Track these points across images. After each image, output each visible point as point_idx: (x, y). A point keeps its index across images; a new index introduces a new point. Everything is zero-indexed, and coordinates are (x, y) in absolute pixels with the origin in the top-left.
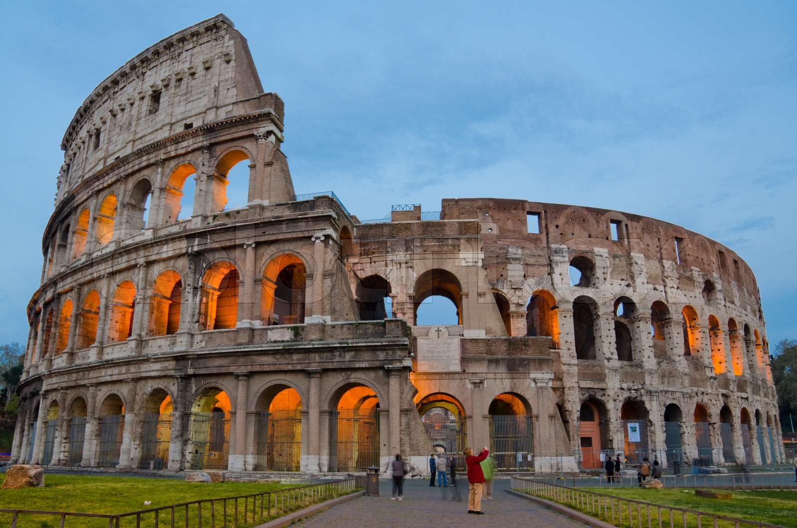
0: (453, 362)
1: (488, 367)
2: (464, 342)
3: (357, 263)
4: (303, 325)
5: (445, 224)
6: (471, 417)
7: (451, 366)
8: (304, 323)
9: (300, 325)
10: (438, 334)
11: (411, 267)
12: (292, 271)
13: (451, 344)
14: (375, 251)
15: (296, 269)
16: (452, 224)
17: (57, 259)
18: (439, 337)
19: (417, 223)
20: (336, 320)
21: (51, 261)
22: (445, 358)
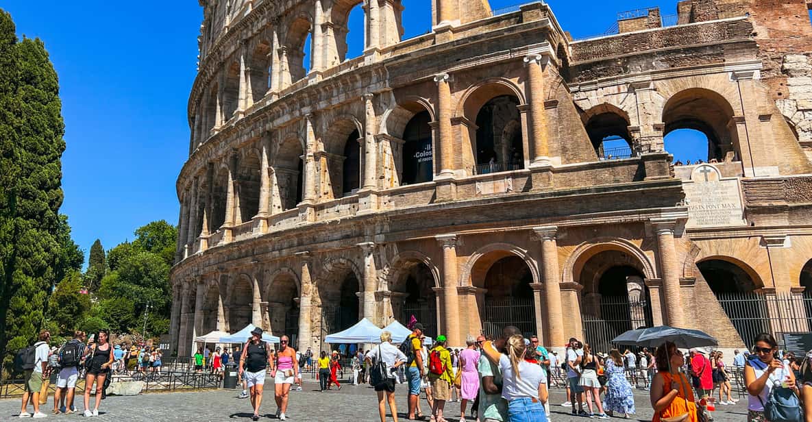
0: (733, 213)
1: (789, 218)
2: (747, 183)
3: (577, 92)
4: (523, 170)
5: (695, 29)
6: (772, 291)
7: (732, 218)
8: (524, 168)
9: (519, 171)
10: (706, 176)
11: (655, 90)
12: (491, 110)
13: (726, 188)
14: (601, 72)
15: (495, 107)
16: (709, 26)
17: (206, 125)
18: (707, 180)
19: (656, 32)
20: (568, 160)
21: (199, 128)
22: (721, 207)
